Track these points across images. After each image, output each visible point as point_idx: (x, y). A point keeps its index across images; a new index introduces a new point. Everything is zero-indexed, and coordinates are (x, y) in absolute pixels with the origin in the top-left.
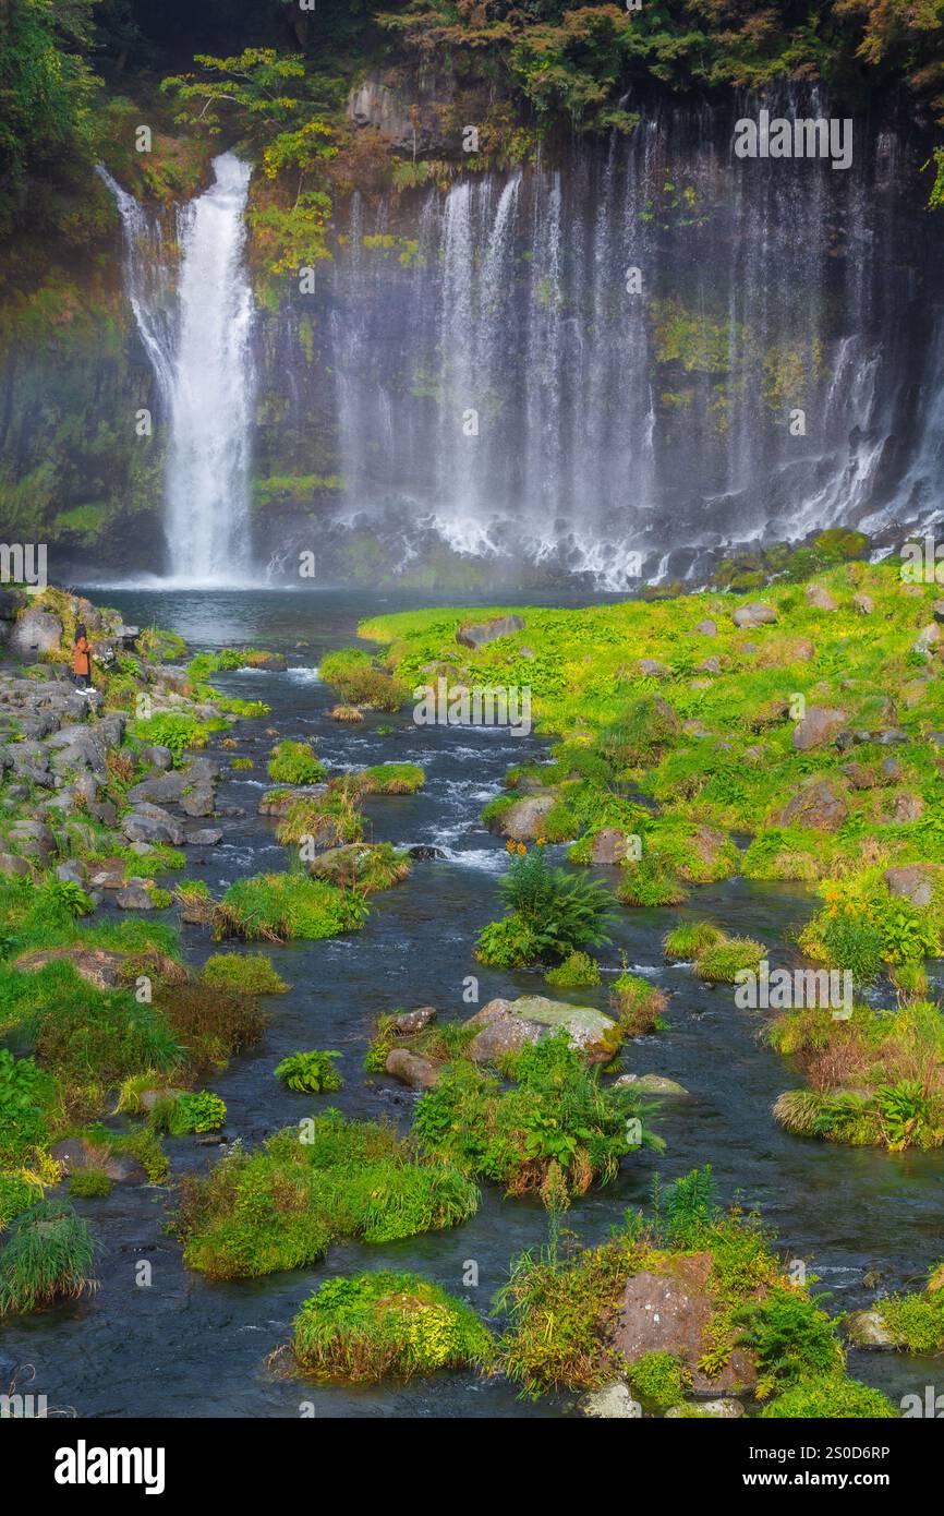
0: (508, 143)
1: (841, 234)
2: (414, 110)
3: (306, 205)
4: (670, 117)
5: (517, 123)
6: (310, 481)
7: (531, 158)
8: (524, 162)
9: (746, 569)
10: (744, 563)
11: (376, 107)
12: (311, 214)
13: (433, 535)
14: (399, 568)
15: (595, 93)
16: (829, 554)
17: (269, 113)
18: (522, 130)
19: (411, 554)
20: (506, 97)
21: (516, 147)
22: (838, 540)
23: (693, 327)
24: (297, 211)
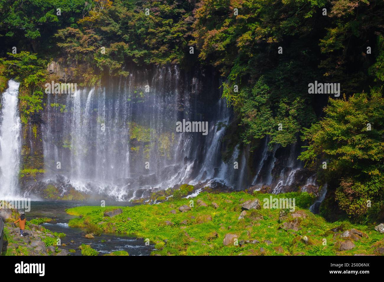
0: (92, 79)
1: (182, 105)
2: (66, 69)
3: (36, 95)
4: (136, 73)
5: (94, 74)
6: (35, 171)
7: (97, 83)
8: (96, 84)
9: (160, 195)
10: (159, 193)
11: (55, 68)
12: (37, 97)
13: (70, 185)
14: (62, 195)
15: (118, 66)
16: (184, 191)
17: (26, 69)
18: (95, 76)
19: (64, 191)
20: (91, 66)
21: (94, 80)
22: (186, 187)
23: (140, 130)
24: (33, 96)
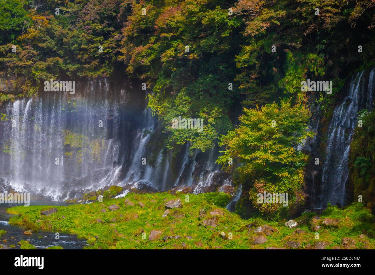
0: (30, 90)
2: (6, 82)
5: (32, 86)
7: (35, 94)
8: (33, 95)
9: (92, 196)
10: (91, 194)
16: (114, 192)
18: (33, 87)
19: (5, 192)
20: (29, 79)
21: (31, 91)
22: (115, 189)
